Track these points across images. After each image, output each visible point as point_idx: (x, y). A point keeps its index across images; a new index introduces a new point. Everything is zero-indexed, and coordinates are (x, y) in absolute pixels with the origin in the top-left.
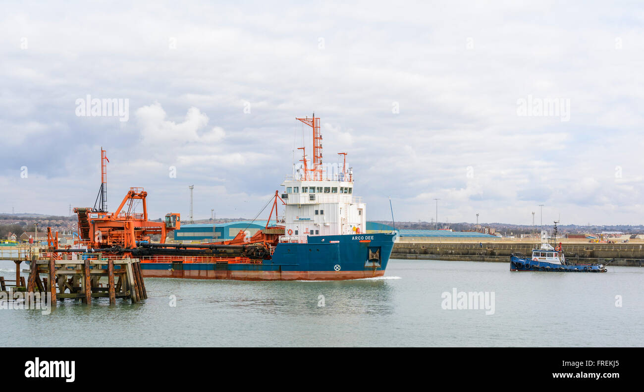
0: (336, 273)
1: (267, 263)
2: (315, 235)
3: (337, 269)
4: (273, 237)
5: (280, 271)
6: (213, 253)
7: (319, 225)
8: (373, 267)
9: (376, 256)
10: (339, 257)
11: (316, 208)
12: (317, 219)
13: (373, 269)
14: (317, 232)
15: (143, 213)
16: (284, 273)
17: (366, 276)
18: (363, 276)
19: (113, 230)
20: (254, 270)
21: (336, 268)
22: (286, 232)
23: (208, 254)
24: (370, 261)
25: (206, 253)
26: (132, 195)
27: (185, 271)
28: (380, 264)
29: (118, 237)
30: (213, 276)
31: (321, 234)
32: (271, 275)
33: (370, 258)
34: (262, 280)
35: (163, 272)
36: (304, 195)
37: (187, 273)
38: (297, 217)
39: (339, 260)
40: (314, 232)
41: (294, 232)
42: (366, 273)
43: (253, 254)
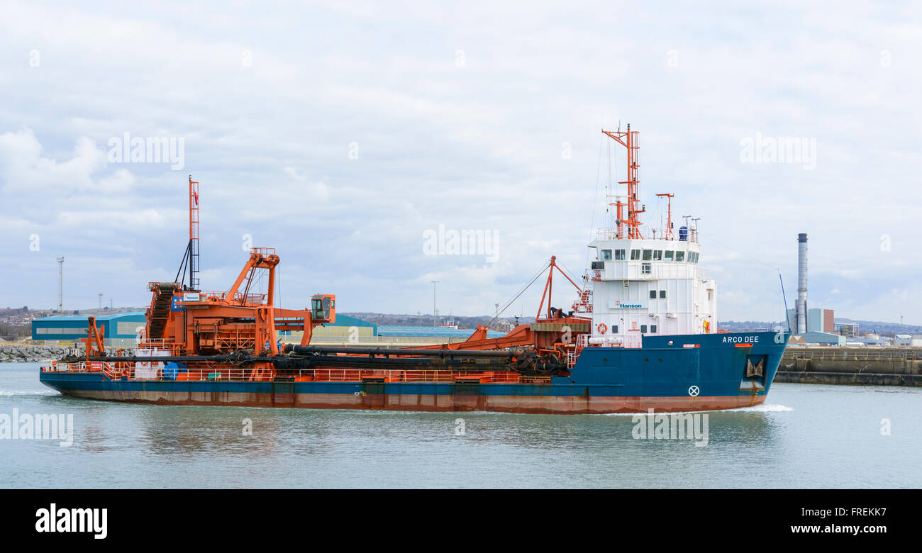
0: (691, 401)
1: (558, 381)
2: (649, 334)
3: (694, 394)
4: (548, 337)
5: (587, 396)
6: (447, 364)
7: (657, 317)
8: (753, 389)
9: (759, 372)
10: (698, 372)
11: (651, 287)
12: (655, 306)
13: (753, 392)
14: (654, 329)
15: (266, 292)
16: (595, 400)
17: (741, 405)
18: (735, 406)
19: (225, 323)
20: (533, 395)
21: (691, 391)
22: (594, 329)
23: (436, 366)
24: (747, 379)
25: (433, 365)
26: (257, 261)
27: (390, 397)
28: (763, 385)
29: (228, 335)
30: (448, 405)
31: (661, 332)
32: (568, 404)
33: (749, 374)
34: (549, 412)
35: (343, 398)
36: (634, 264)
37: (392, 400)
38: (617, 303)
39: (698, 377)
40: (649, 329)
41: (610, 329)
42: (742, 399)
43: (530, 367)
